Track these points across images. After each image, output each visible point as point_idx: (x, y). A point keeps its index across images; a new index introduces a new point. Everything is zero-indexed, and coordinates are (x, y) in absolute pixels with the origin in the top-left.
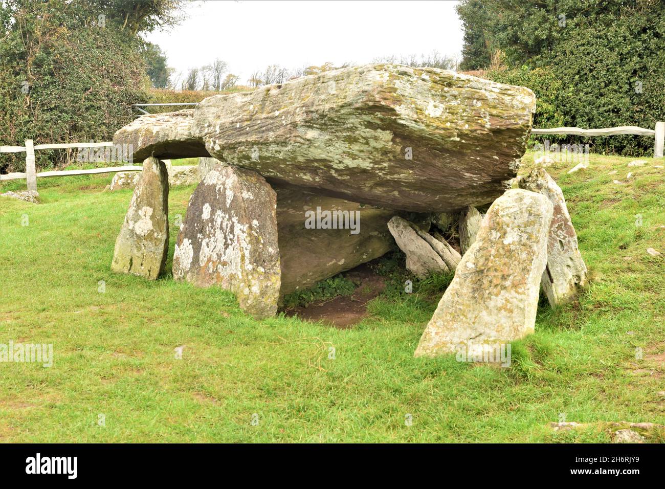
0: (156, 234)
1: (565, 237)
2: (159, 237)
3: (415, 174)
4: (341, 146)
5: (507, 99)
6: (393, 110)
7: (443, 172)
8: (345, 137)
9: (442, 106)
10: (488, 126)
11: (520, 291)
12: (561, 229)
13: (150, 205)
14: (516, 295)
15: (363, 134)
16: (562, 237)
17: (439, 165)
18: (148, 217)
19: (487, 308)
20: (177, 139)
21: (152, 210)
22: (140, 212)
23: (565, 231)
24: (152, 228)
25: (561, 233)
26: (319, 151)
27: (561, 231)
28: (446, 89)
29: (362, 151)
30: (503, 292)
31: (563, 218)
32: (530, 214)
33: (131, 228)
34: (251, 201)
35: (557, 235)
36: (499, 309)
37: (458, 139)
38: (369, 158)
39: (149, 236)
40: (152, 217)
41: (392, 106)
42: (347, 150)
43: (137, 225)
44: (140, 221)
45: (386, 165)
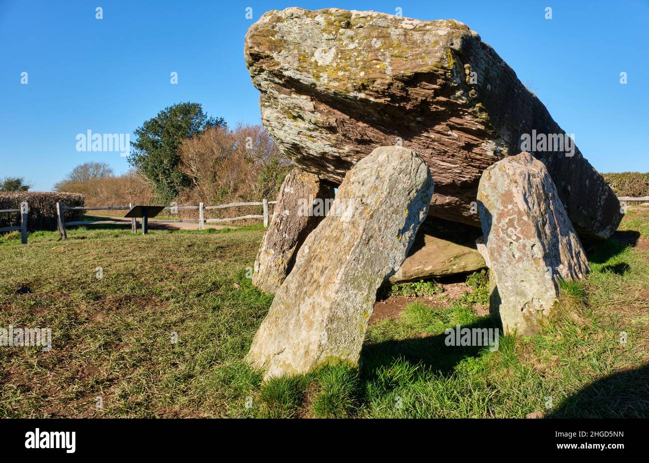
1: (519, 238)
12: (513, 226)
16: (514, 238)
23: (519, 229)
25: (512, 232)
27: (513, 230)
31: (516, 209)
35: (508, 235)
41: (267, 52)
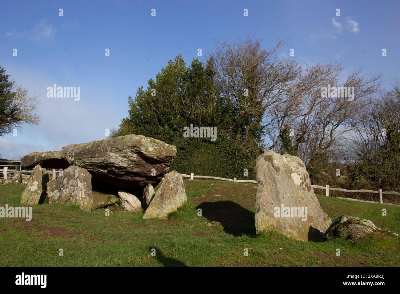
0: (38, 191)
2: (39, 192)
3: (139, 170)
4: (120, 158)
5: (170, 148)
6: (140, 147)
7: (147, 170)
8: (122, 156)
9: (153, 148)
10: (165, 155)
11: (175, 199)
13: (37, 181)
14: (173, 200)
15: (129, 155)
17: (147, 167)
18: (36, 185)
19: (165, 204)
20: (54, 158)
21: (38, 182)
22: (33, 183)
24: (37, 189)
26: (113, 160)
28: (154, 144)
29: (126, 161)
30: (169, 199)
32: (177, 179)
33: (29, 188)
34: (84, 176)
36: (168, 204)
37: (156, 158)
38: (127, 163)
39: (36, 192)
40: (38, 185)
41: (140, 146)
42: (122, 160)
43: (32, 187)
44: (33, 186)
45: (131, 166)
